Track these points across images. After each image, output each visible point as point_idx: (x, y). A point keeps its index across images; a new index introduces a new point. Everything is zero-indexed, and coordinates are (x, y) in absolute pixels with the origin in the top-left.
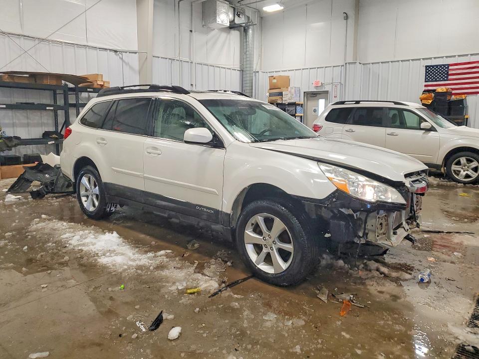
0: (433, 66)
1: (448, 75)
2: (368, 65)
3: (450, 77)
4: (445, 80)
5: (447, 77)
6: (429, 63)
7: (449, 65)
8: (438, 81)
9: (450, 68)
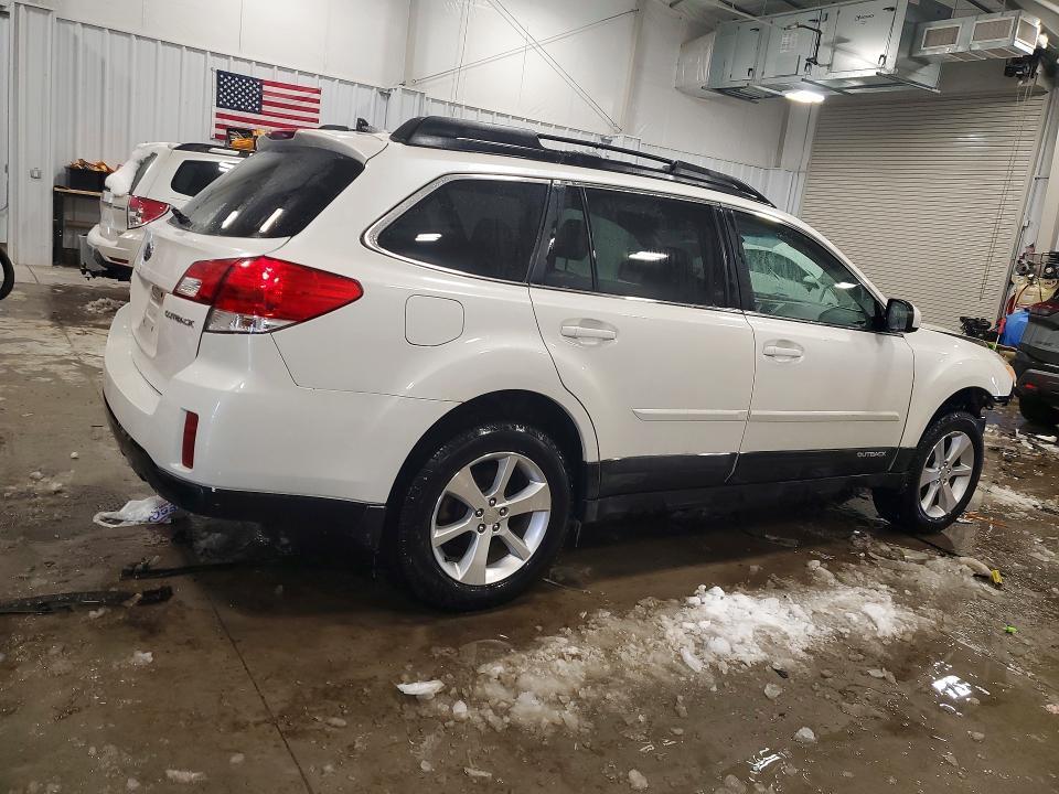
0: (234, 76)
1: (262, 103)
2: (71, 27)
3: (265, 108)
4: (255, 112)
5: (259, 106)
6: (224, 66)
7: (263, 82)
8: (242, 110)
9: (265, 88)
